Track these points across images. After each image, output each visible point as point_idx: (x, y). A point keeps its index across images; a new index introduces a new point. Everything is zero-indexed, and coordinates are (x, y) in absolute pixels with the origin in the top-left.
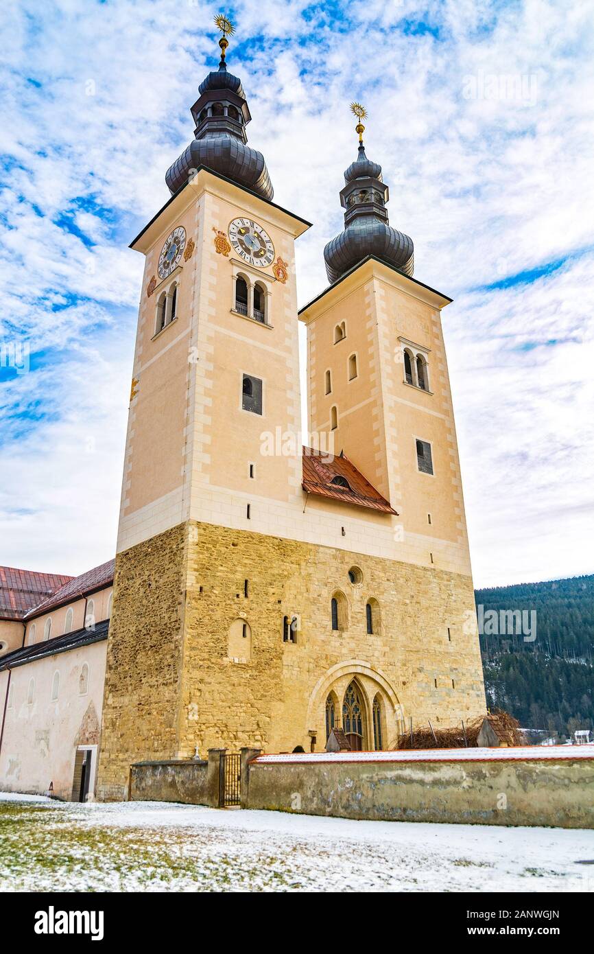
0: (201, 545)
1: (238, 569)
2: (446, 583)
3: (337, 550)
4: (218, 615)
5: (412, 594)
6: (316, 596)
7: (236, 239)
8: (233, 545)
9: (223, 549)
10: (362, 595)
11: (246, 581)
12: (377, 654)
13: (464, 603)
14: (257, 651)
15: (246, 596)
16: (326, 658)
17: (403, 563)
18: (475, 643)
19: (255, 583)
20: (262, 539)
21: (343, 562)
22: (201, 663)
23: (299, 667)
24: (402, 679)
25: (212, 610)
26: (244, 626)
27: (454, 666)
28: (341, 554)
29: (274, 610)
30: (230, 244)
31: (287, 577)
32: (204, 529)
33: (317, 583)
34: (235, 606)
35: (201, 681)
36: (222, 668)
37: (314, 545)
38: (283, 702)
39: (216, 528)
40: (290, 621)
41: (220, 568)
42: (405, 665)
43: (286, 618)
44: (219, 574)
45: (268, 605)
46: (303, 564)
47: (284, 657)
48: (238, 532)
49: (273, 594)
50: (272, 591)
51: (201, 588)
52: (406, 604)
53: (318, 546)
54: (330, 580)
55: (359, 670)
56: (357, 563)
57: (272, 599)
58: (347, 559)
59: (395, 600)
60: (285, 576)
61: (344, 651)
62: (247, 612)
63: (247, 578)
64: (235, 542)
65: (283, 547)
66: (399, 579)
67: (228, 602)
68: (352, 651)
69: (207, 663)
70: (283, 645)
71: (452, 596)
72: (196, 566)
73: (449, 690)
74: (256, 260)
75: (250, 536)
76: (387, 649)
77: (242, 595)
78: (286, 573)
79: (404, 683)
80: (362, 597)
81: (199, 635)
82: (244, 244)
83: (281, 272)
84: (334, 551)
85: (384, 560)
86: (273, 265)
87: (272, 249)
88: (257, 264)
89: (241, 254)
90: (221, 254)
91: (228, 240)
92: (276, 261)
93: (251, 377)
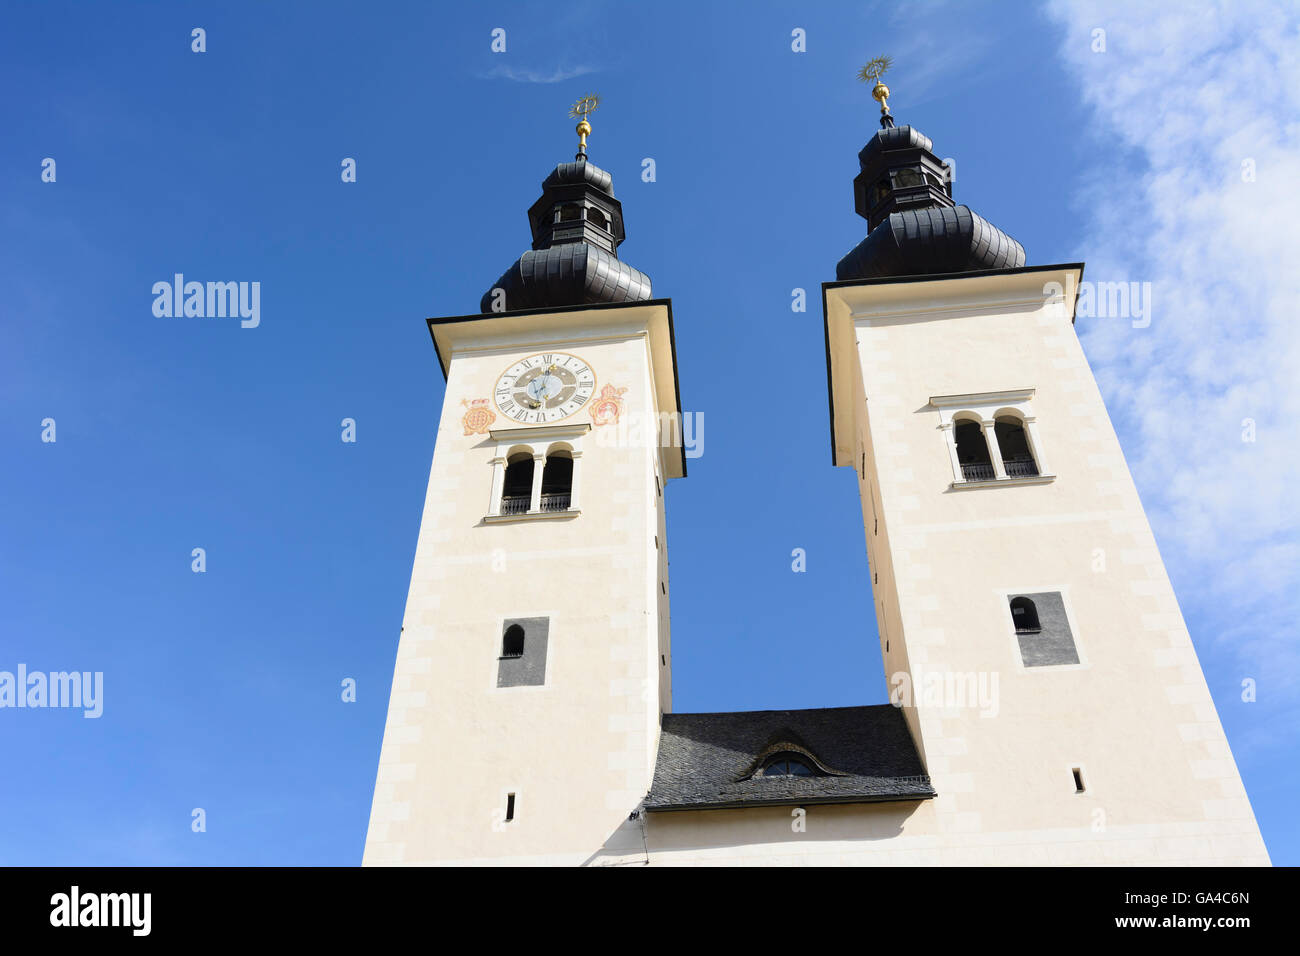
7: (509, 397)
30: (495, 411)
74: (551, 412)
82: (527, 397)
83: (608, 408)
86: (591, 404)
87: (590, 378)
88: (553, 417)
89: (517, 417)
90: (476, 433)
91: (491, 406)
92: (598, 395)
93: (522, 620)
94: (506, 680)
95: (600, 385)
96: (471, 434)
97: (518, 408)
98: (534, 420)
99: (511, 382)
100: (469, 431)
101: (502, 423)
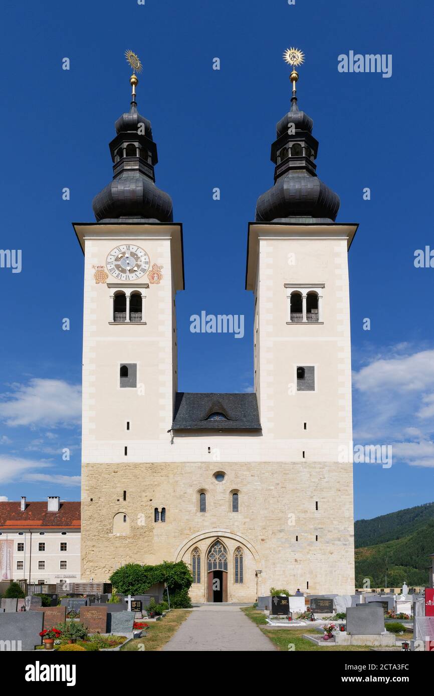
0: (90, 476)
1: (118, 485)
2: (318, 470)
3: (202, 463)
4: (104, 512)
5: (277, 482)
6: (182, 493)
7: (113, 266)
8: (114, 472)
9: (107, 476)
10: (225, 488)
11: (125, 492)
12: (236, 524)
13: (339, 482)
14: (134, 529)
15: (125, 499)
16: (190, 528)
17: (270, 462)
18: (348, 510)
19: (132, 492)
20: (136, 466)
21: (207, 470)
22: (93, 537)
23: (166, 535)
24: (260, 537)
25: (100, 510)
26: (125, 516)
27: (320, 526)
28: (207, 465)
29: (146, 506)
30: (107, 272)
31: (158, 485)
32: (92, 467)
33: (183, 486)
34: (117, 506)
35: (94, 546)
36: (108, 540)
37: (181, 463)
38: (154, 554)
39: (101, 465)
40: (160, 510)
41: (104, 487)
42: (264, 529)
43: (156, 509)
44: (103, 490)
45: (142, 503)
46: (171, 476)
47: (154, 531)
48: (118, 464)
49: (146, 496)
50: (144, 494)
51: (92, 500)
52: (270, 490)
53: (185, 462)
54: (195, 483)
55: (220, 534)
56: (222, 469)
57: (145, 499)
58: (211, 467)
59: (258, 488)
60: (156, 485)
61: (206, 524)
62: (126, 508)
63: (125, 490)
64: (116, 470)
65: (153, 468)
66: (263, 474)
67: (112, 504)
68: (212, 523)
69: (96, 538)
70: (154, 524)
71: (324, 478)
72: (87, 488)
73: (312, 542)
74: (131, 275)
75: (127, 466)
76: (248, 520)
77: (121, 499)
78: (156, 483)
79: (263, 540)
80: (224, 490)
81: (91, 524)
82: (120, 267)
83: (156, 275)
84: (200, 464)
85: (249, 463)
86: (148, 273)
87: (147, 260)
88: (133, 279)
89: (117, 276)
90: (100, 283)
91: (106, 271)
92: (151, 269)
93: (127, 364)
94: (123, 385)
95: (152, 264)
96: (99, 283)
97: (117, 272)
98: (124, 279)
99: (113, 259)
100: (98, 281)
101: (112, 280)
